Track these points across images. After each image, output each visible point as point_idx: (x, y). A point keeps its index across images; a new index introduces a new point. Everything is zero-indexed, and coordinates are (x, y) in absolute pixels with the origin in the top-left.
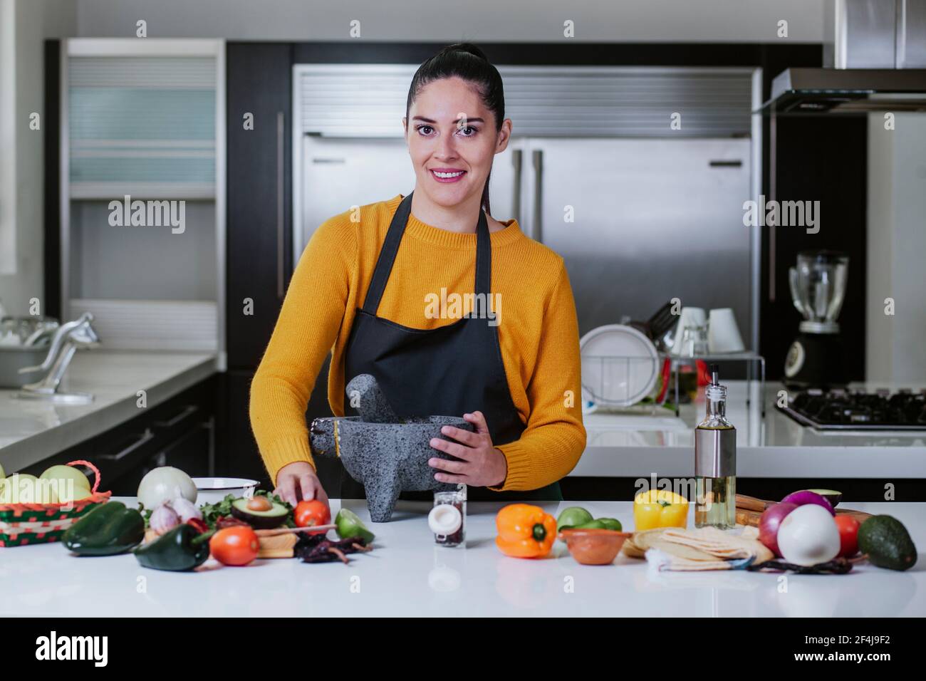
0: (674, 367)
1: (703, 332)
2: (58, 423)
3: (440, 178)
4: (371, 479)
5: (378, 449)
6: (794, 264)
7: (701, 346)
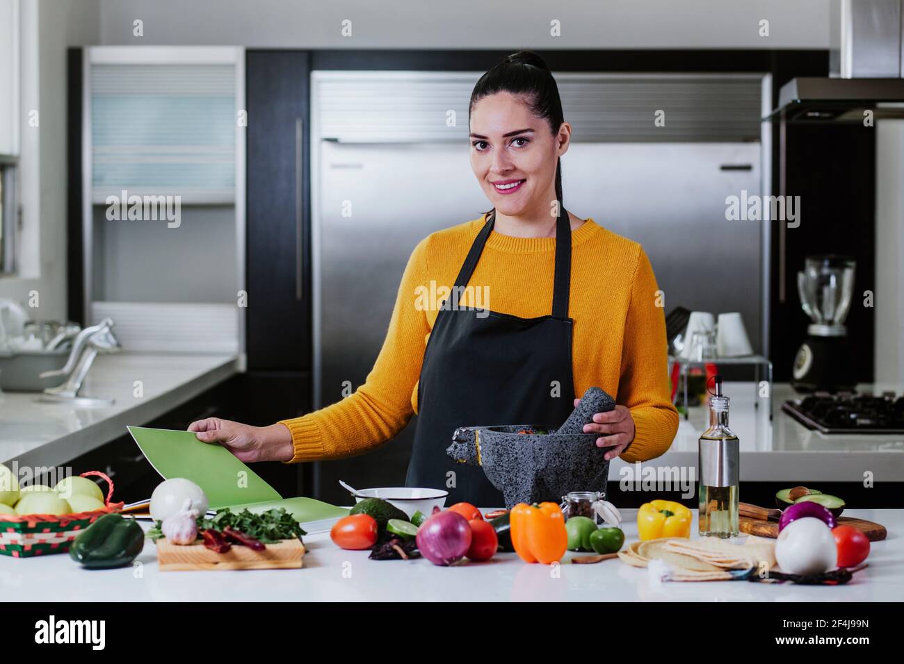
0: (683, 371)
1: (712, 337)
2: (79, 428)
3: (500, 189)
4: (510, 488)
5: (516, 458)
6: (802, 268)
7: (709, 350)
